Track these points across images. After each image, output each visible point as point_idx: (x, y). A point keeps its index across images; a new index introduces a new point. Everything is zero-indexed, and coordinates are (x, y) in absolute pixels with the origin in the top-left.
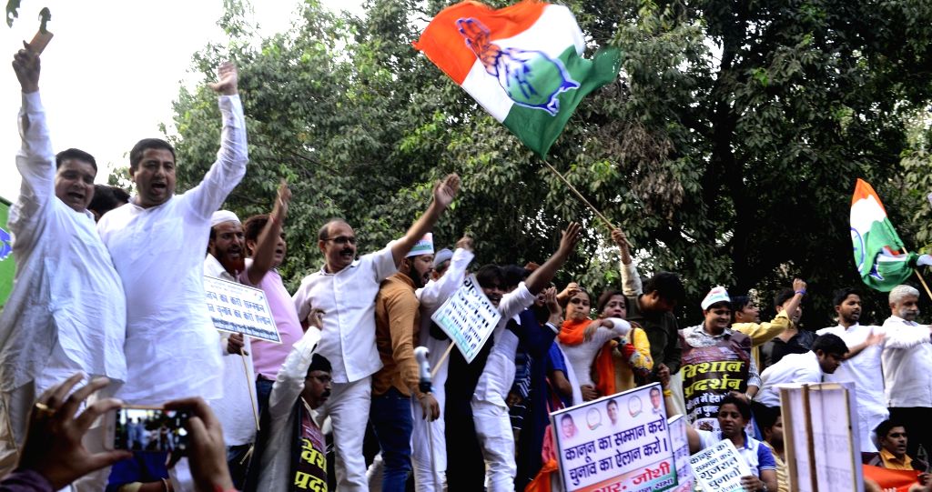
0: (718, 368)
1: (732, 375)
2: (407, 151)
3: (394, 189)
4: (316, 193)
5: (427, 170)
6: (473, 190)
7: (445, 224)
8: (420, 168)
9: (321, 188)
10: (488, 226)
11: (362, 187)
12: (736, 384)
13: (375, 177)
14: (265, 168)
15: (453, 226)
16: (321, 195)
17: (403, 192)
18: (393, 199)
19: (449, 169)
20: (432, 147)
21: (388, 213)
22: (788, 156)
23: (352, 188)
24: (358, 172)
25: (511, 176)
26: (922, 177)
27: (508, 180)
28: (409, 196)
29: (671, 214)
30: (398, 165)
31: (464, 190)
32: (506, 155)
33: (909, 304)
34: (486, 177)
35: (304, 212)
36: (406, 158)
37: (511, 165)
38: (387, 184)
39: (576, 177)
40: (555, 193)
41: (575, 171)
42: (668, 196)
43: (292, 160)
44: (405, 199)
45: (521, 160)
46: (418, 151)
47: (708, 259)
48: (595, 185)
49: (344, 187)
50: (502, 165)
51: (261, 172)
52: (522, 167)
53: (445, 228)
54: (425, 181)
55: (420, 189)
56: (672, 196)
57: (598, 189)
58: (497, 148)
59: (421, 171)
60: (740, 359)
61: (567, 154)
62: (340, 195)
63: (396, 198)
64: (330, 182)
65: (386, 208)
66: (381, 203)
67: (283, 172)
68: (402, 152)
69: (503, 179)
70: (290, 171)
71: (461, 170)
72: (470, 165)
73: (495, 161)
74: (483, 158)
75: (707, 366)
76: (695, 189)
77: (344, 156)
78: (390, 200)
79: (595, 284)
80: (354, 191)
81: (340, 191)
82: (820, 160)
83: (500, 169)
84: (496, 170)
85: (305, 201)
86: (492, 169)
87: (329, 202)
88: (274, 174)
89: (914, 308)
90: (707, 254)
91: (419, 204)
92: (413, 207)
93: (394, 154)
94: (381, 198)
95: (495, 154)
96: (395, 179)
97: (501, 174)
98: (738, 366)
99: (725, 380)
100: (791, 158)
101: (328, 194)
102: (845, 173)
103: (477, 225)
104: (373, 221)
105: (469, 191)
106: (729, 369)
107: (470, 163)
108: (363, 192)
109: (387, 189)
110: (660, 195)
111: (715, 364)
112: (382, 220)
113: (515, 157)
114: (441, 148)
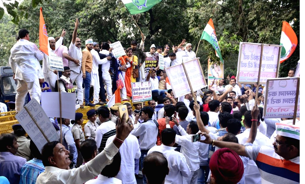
0: (152, 62)
1: (154, 64)
2: (78, 3)
3: (75, 12)
4: (57, 13)
5: (83, 8)
6: (94, 13)
7: (87, 21)
8: (81, 7)
9: (58, 12)
10: (97, 22)
11: (68, 12)
12: (155, 65)
13: (70, 9)
14: (45, 8)
15: (89, 22)
16: (58, 14)
17: (77, 13)
18: (75, 15)
19: (88, 8)
20: (83, 2)
21: (74, 18)
22: (163, 7)
23: (65, 12)
24: (67, 8)
25: (102, 11)
26: (191, 14)
27: (102, 12)
28: (79, 15)
29: (138, 20)
30: (75, 7)
31: (91, 13)
32: (101, 5)
33: (190, 47)
34: (97, 11)
35: (55, 18)
36: (77, 5)
37: (102, 8)
38: (73, 11)
39: (117, 11)
40: (112, 15)
41: (117, 10)
42: (137, 16)
43: (51, 5)
44: (78, 15)
45: (104, 7)
46: (80, 4)
47: (145, 30)
48: (121, 13)
49: (64, 12)
50: (100, 8)
51: (45, 9)
52: (105, 8)
53: (87, 22)
54: (82, 11)
55: (81, 13)
56: (138, 16)
57: (122, 14)
58: (99, 4)
59: (81, 8)
60: (156, 60)
61: (115, 6)
62: (63, 14)
63: (76, 15)
64: (60, 11)
65: (73, 17)
66: (72, 16)
67: (50, 9)
68: (76, 4)
69: (101, 11)
70: (51, 9)
71: (91, 9)
72: (93, 8)
73: (99, 7)
74: (96, 6)
75: (149, 61)
76: (143, 14)
77: (63, 5)
78: (74, 15)
79: (121, 36)
80: (66, 13)
81: (63, 13)
82: (170, 7)
83: (100, 9)
84: (99, 9)
85: (55, 16)
86: (98, 9)
87: (61, 16)
88: (48, 9)
89: (191, 47)
90: (145, 29)
91: (81, 16)
92: (80, 17)
93: (74, 4)
94: (72, 15)
95: (98, 5)
96: (75, 10)
97: (100, 10)
98: (156, 62)
99: (152, 65)
100: (164, 7)
101: (60, 14)
102: (175, 11)
103: (94, 21)
104: (71, 20)
105: (92, 14)
106: (154, 62)
107: (93, 7)
108: (68, 13)
109: (74, 12)
110: (135, 16)
111: (151, 61)
112: (73, 20)
113: (103, 6)
114: (86, 3)
